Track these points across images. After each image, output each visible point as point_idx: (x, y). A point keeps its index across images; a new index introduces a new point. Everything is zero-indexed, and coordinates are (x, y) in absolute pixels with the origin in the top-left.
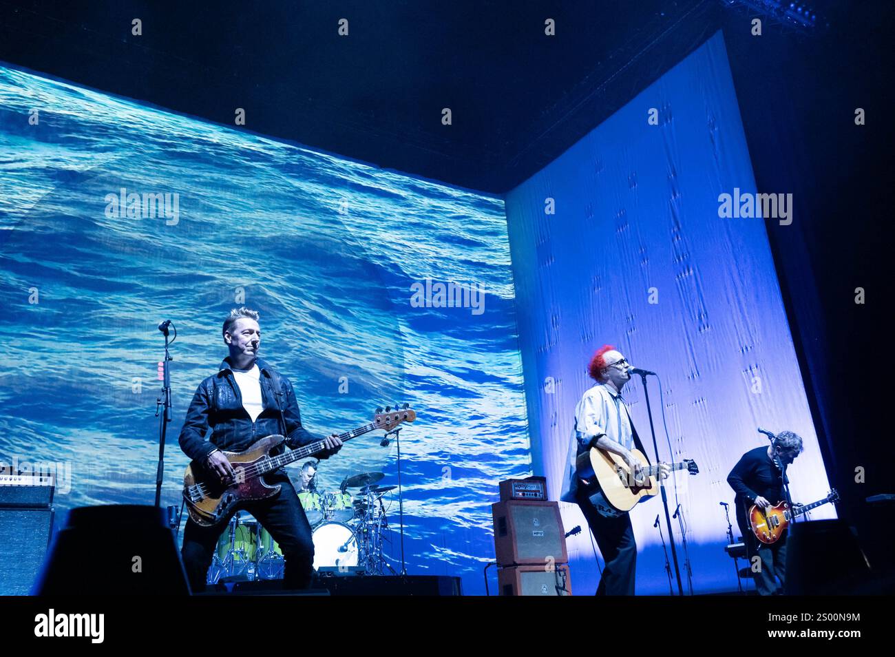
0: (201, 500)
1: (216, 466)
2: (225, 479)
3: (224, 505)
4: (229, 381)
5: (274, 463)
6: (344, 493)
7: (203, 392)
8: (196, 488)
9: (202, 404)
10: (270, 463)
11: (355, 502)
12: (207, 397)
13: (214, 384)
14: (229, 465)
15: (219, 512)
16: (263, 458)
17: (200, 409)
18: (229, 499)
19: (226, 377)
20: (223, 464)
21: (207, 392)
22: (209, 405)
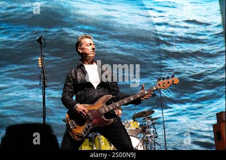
0: (75, 128)
1: (80, 112)
2: (85, 117)
3: (87, 130)
4: (82, 70)
5: (109, 108)
6: (134, 121)
7: (70, 76)
8: (72, 122)
9: (70, 81)
10: (107, 109)
11: (140, 126)
12: (72, 78)
13: (75, 71)
14: (86, 111)
15: (85, 133)
16: (103, 106)
17: (69, 84)
18: (89, 126)
19: (80, 68)
20: (84, 111)
21: (72, 76)
22: (74, 82)
